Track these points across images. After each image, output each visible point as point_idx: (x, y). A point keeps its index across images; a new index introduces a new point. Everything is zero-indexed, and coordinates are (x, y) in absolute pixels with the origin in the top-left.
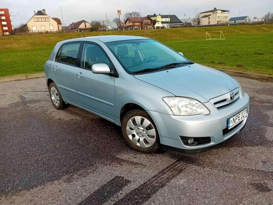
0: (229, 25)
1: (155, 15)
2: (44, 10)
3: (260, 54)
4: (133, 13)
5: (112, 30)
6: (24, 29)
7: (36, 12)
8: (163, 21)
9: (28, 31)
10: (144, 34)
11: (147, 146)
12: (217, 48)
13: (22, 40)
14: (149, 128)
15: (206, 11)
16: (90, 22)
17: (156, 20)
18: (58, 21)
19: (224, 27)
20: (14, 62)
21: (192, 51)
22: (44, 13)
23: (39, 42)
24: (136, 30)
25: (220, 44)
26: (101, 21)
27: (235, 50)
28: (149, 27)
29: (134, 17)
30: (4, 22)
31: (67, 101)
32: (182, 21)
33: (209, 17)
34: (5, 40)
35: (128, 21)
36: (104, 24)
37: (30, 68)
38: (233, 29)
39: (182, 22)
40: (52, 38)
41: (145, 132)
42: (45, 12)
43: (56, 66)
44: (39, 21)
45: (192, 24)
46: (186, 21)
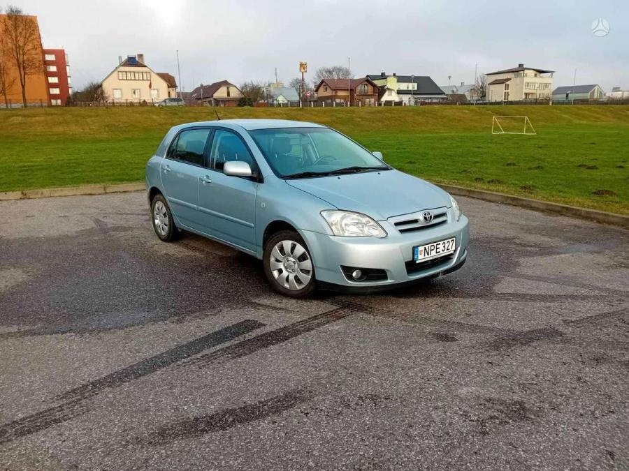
0: (551, 104)
1: (383, 74)
2: (141, 56)
3: (589, 168)
4: (334, 69)
5: (285, 105)
6: (94, 93)
7: (125, 58)
8: (401, 89)
9: (103, 98)
10: (354, 115)
11: (299, 287)
12: (504, 153)
13: (90, 117)
14: (302, 258)
15: (500, 70)
16: (238, 86)
17: (384, 86)
18: (170, 81)
19: (538, 106)
20: (75, 163)
21: (451, 156)
22: (140, 61)
23: (126, 125)
24: (339, 108)
25: (518, 143)
26: (263, 86)
27: (543, 157)
28: (368, 100)
29: (336, 78)
30: (53, 78)
31: (182, 225)
32: (444, 90)
33: (507, 83)
34: (56, 116)
35: (322, 86)
36: (270, 92)
37: (107, 176)
38: (558, 111)
39: (444, 94)
40: (154, 117)
41: (296, 265)
42: (142, 59)
43: (168, 166)
44: (129, 78)
45: (469, 98)
46: (455, 90)
